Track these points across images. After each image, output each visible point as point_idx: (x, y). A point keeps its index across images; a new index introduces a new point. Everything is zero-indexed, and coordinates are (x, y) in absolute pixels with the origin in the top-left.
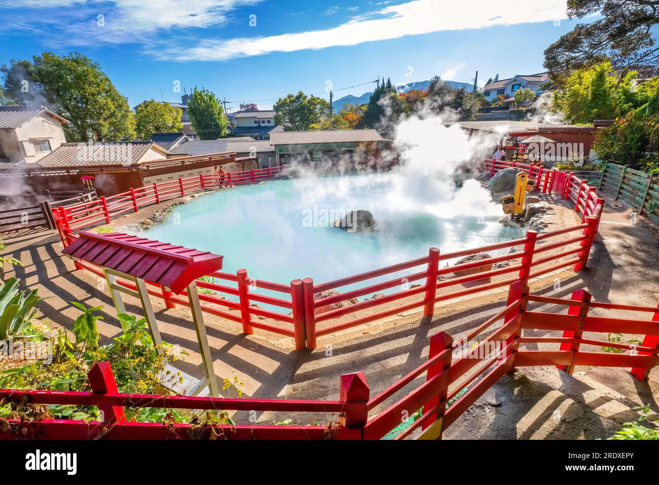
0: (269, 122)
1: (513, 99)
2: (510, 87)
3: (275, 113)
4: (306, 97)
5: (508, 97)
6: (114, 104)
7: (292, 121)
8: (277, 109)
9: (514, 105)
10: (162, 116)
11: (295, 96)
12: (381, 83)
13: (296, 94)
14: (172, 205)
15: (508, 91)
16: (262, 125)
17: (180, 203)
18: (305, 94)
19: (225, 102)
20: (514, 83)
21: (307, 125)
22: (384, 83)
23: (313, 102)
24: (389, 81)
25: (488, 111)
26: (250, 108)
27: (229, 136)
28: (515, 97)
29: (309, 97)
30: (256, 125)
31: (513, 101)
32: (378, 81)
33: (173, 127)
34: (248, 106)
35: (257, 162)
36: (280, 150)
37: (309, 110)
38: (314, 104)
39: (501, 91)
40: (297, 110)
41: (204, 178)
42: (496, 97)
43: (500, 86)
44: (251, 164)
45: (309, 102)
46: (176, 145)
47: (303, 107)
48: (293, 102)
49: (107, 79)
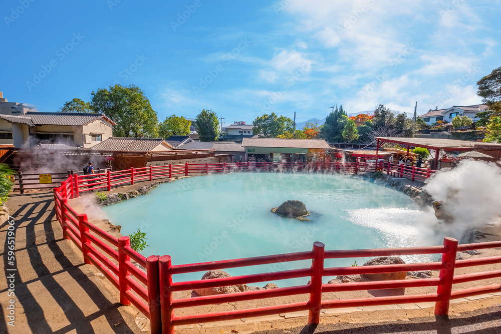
0: (249, 132)
1: (451, 124)
2: (447, 116)
3: (253, 126)
4: (276, 116)
5: (446, 122)
6: (148, 116)
7: (265, 132)
8: (255, 124)
9: (452, 129)
10: (178, 124)
11: (268, 115)
12: (335, 109)
13: (269, 114)
14: (160, 183)
15: (446, 118)
16: (244, 134)
17: (165, 182)
18: (276, 114)
19: (222, 118)
20: (452, 112)
21: (276, 136)
22: (337, 109)
23: (282, 119)
24: (341, 107)
25: (428, 132)
26: (241, 123)
27: (220, 140)
28: (453, 122)
29: (279, 116)
30: (240, 134)
31: (452, 126)
32: (333, 107)
33: (184, 132)
34: (239, 123)
35: (231, 158)
36: (249, 151)
37: (278, 125)
38: (282, 121)
39: (439, 118)
40: (270, 125)
41: (188, 166)
42: (435, 122)
43: (439, 114)
44: (227, 159)
45: (278, 119)
46: (182, 144)
47: (273, 123)
48: (267, 119)
49: (147, 101)
